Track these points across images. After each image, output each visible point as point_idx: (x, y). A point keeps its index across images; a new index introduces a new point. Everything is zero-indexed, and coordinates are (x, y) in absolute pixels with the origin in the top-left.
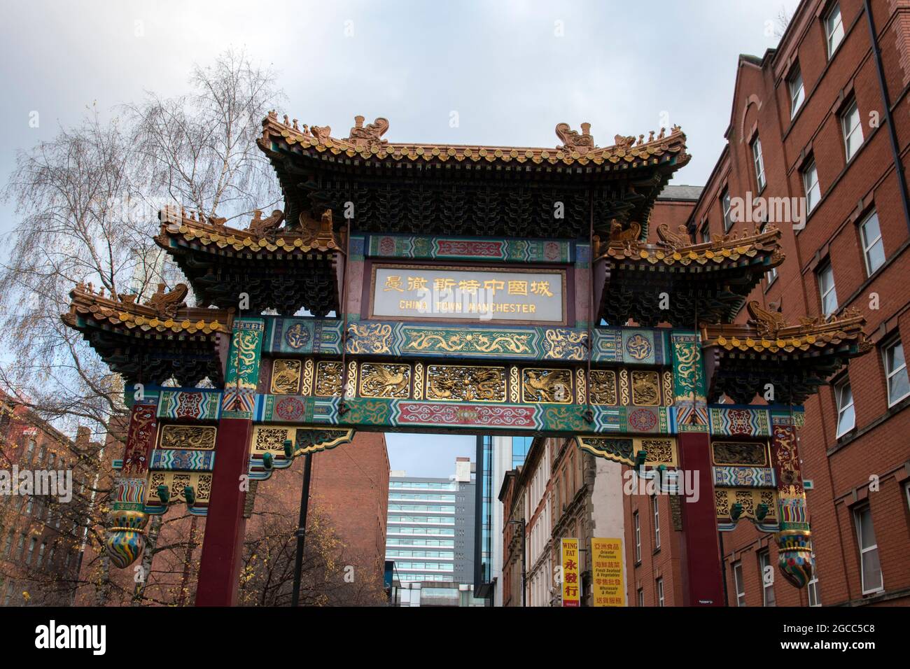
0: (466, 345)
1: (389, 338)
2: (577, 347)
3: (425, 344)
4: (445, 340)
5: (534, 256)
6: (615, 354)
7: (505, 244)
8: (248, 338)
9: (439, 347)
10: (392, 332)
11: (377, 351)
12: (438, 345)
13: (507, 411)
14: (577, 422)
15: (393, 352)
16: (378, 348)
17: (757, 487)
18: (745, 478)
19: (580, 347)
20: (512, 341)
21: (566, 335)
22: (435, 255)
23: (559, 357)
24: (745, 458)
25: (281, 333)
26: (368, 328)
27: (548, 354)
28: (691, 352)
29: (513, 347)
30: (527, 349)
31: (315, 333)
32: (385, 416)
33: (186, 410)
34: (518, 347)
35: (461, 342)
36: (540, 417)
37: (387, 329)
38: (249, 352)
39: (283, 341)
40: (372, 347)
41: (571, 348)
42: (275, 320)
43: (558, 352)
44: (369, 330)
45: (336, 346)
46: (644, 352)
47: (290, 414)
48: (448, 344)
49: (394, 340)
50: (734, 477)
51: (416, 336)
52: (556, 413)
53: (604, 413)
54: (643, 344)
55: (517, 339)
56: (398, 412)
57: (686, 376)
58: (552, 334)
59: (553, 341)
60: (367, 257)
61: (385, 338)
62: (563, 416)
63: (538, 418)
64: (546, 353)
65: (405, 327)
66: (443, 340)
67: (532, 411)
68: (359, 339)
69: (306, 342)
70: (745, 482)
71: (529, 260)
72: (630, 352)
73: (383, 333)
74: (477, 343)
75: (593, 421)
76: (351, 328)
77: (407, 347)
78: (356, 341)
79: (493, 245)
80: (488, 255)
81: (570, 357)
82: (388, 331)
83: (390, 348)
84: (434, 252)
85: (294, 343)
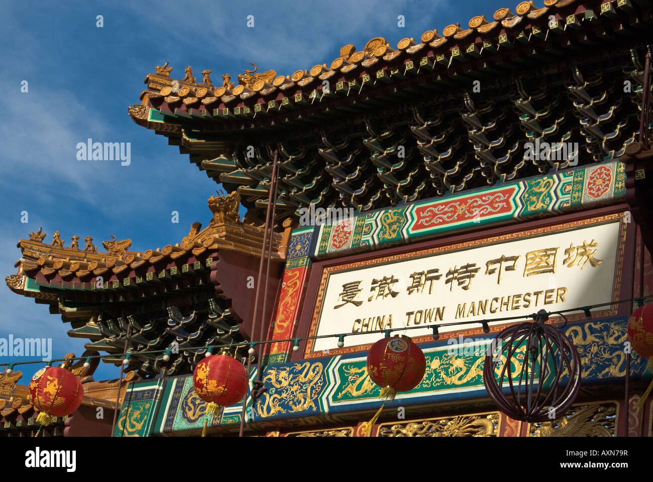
0: (430, 377)
1: (317, 383)
2: (619, 352)
3: (366, 386)
5: (567, 197)
7: (520, 187)
8: (136, 414)
10: (323, 373)
11: (297, 409)
15: (318, 408)
19: (626, 351)
21: (601, 331)
22: (408, 233)
25: (178, 400)
26: (291, 372)
27: (564, 374)
29: (503, 369)
30: (528, 370)
34: (512, 368)
37: (317, 369)
39: (179, 411)
40: (291, 403)
41: (607, 356)
44: (291, 376)
49: (323, 387)
51: (356, 374)
59: (576, 347)
60: (313, 260)
61: (312, 384)
65: (342, 361)
68: (277, 391)
71: (556, 207)
73: (311, 376)
74: (446, 370)
76: (267, 377)
77: (340, 396)
78: (271, 396)
79: (501, 195)
80: (490, 213)
81: (604, 372)
82: (318, 373)
83: (316, 402)
84: (407, 229)
85: (192, 412)
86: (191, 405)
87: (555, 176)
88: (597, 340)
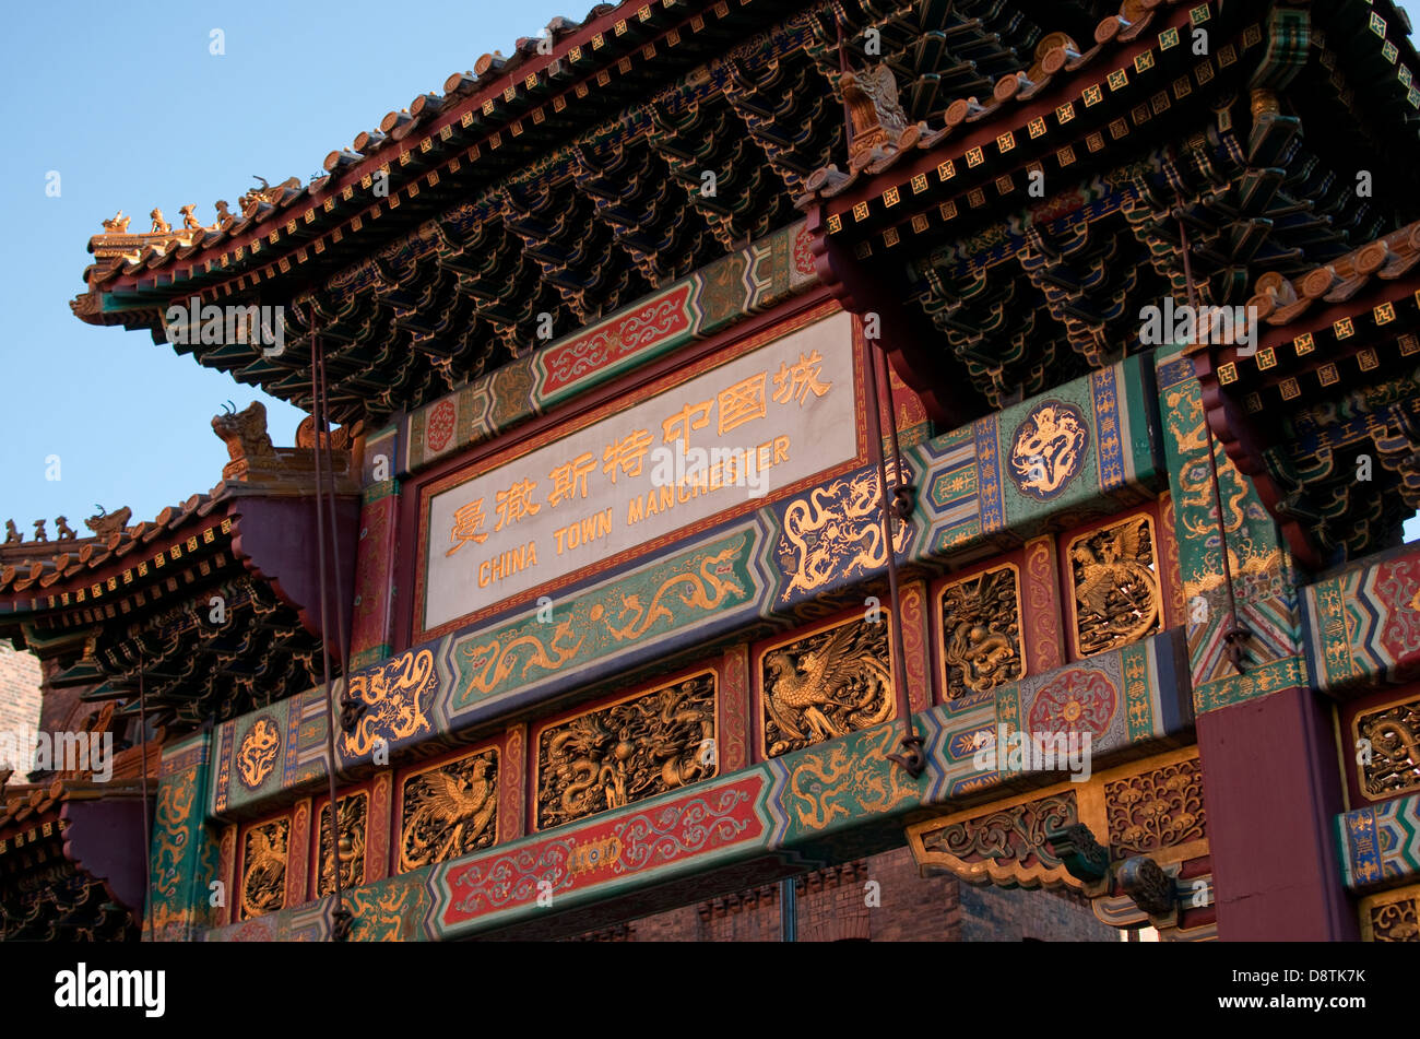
0: (589, 637)
1: (427, 685)
2: (869, 527)
3: (502, 672)
5: (766, 285)
7: (695, 284)
8: (179, 793)
9: (532, 669)
10: (434, 668)
11: (403, 736)
12: (529, 664)
13: (690, 809)
14: (875, 784)
15: (433, 726)
16: (406, 723)
20: (696, 580)
21: (838, 499)
22: (538, 400)
23: (821, 578)
25: (229, 758)
26: (387, 675)
27: (792, 584)
29: (699, 598)
30: (734, 589)
31: (289, 733)
32: (417, 917)
34: (711, 595)
35: (579, 632)
36: (777, 801)
37: (425, 661)
38: (180, 830)
39: (234, 777)
40: (393, 726)
41: (852, 537)
43: (817, 568)
44: (388, 681)
45: (325, 750)
46: (1064, 462)
48: (548, 651)
49: (436, 689)
51: (482, 655)
52: (820, 774)
53: (952, 726)
54: (1058, 433)
55: (708, 566)
56: (444, 898)
58: (800, 512)
59: (803, 537)
60: (404, 478)
61: (421, 688)
62: (838, 771)
63: (771, 804)
64: (787, 585)
65: (458, 641)
66: (540, 646)
67: (752, 787)
68: (370, 710)
69: (273, 762)
71: (754, 304)
72: (1020, 482)
73: (417, 675)
74: (615, 620)
75: (923, 766)
76: (355, 691)
77: (464, 697)
78: (363, 721)
79: (667, 302)
80: (657, 338)
81: (851, 566)
82: (426, 667)
83: (429, 716)
84: (536, 395)
85: (252, 772)
86: (251, 762)
87: (746, 253)
88: (835, 516)
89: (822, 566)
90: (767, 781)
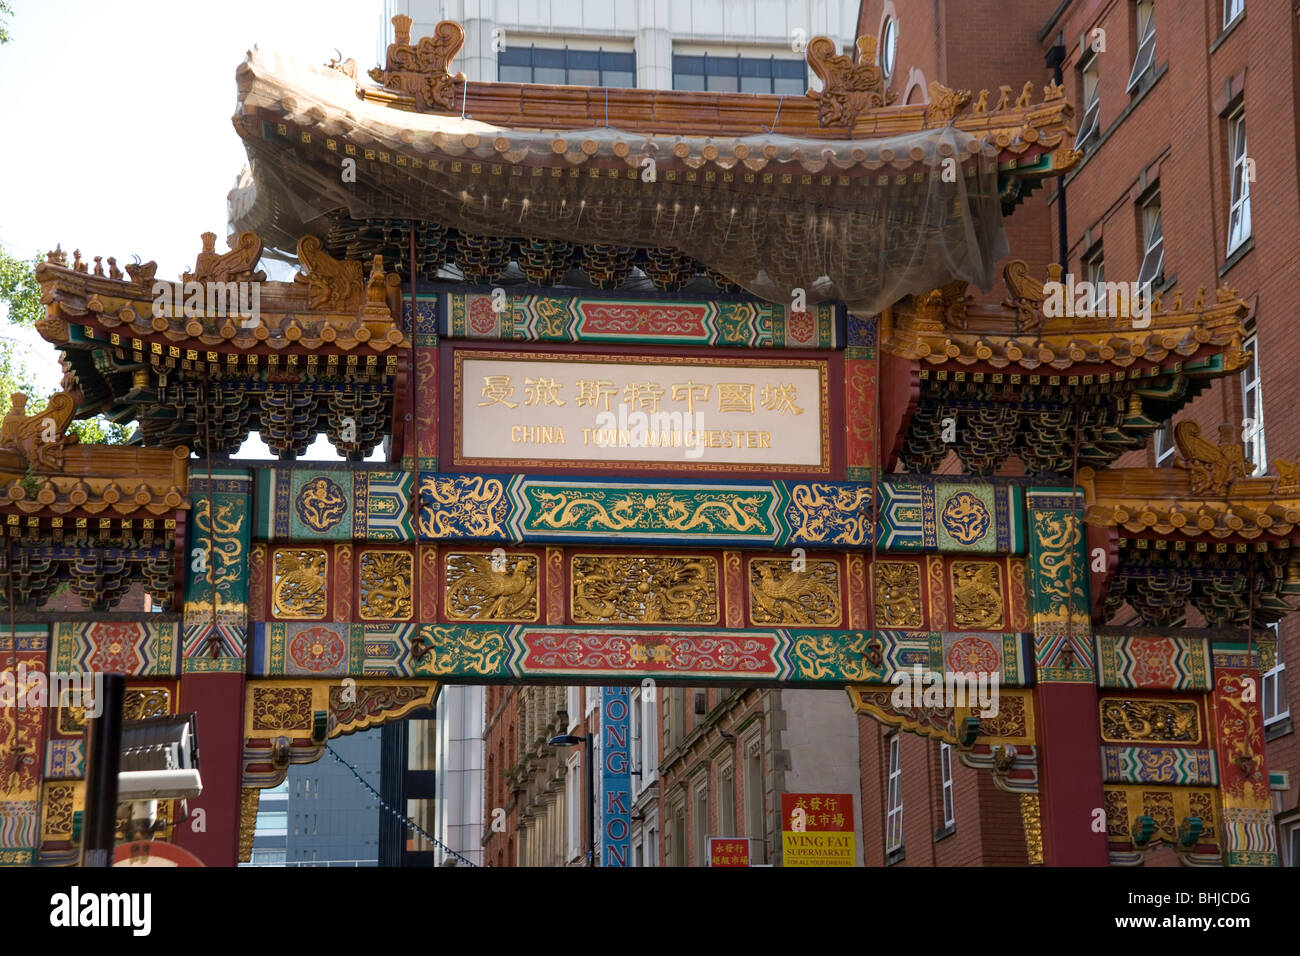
0: (646, 516)
1: (498, 505)
2: (852, 520)
3: (568, 518)
4: (606, 508)
5: (767, 335)
6: (921, 533)
7: (711, 309)
8: (223, 511)
9: (595, 523)
10: (504, 493)
11: (478, 532)
12: (593, 519)
14: (853, 665)
15: (508, 535)
16: (480, 525)
17: (1183, 785)
18: (1160, 768)
19: (857, 520)
20: (730, 509)
21: (829, 495)
22: (577, 333)
23: (818, 537)
24: (1160, 730)
25: (287, 498)
26: (457, 486)
27: (798, 533)
28: (1064, 527)
29: (732, 520)
30: (759, 524)
31: (356, 498)
32: (499, 657)
33: (110, 660)
34: (741, 521)
35: (636, 512)
36: (785, 656)
37: (494, 487)
38: (230, 540)
39: (294, 514)
40: (467, 524)
41: (839, 521)
42: (273, 474)
43: (815, 530)
44: (459, 491)
45: (397, 522)
46: (975, 528)
47: (317, 661)
48: (610, 516)
49: (509, 511)
50: (1140, 766)
51: (550, 500)
52: (815, 648)
53: (901, 645)
54: (973, 511)
55: (739, 504)
56: (523, 651)
57: (1053, 575)
58: (805, 494)
59: (806, 507)
60: (443, 339)
61: (493, 505)
62: (827, 651)
63: (781, 656)
64: (794, 533)
65: (528, 483)
66: (602, 509)
67: (770, 643)
68: (443, 507)
69: (339, 515)
70: (1160, 776)
71: (757, 344)
72: (949, 528)
73: (487, 495)
74: (665, 512)
75: (881, 662)
76: (424, 488)
77: (535, 524)
78: (435, 512)
79: (689, 312)
80: (680, 333)
81: (838, 538)
82: (497, 491)
83: (502, 526)
84: (576, 329)
85: (316, 518)
86: (313, 509)
87: (751, 306)
88: (828, 504)
89: (818, 530)
90: (778, 643)
